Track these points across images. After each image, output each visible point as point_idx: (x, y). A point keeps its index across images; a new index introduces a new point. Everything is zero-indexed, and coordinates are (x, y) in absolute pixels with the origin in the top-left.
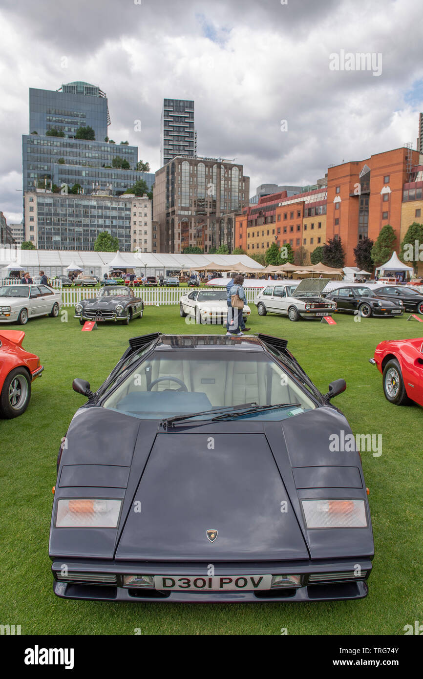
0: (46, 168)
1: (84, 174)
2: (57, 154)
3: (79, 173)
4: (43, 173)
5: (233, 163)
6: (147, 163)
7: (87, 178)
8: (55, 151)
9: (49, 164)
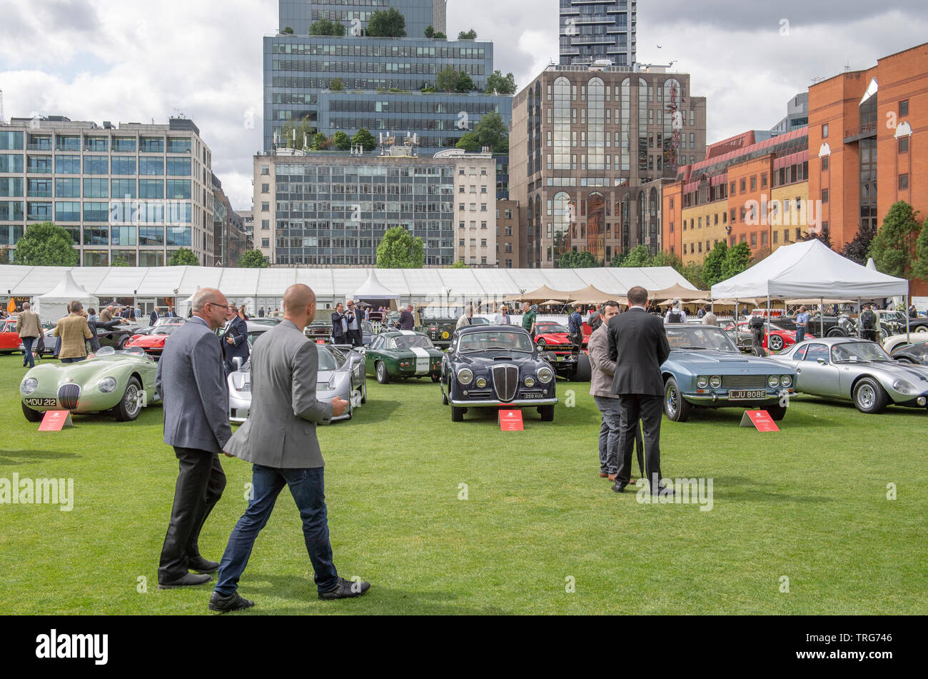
0: (308, 99)
1: (379, 107)
2: (329, 69)
3: (370, 107)
4: (302, 108)
5: (668, 71)
6: (510, 75)
7: (386, 116)
8: (326, 64)
9: (314, 91)
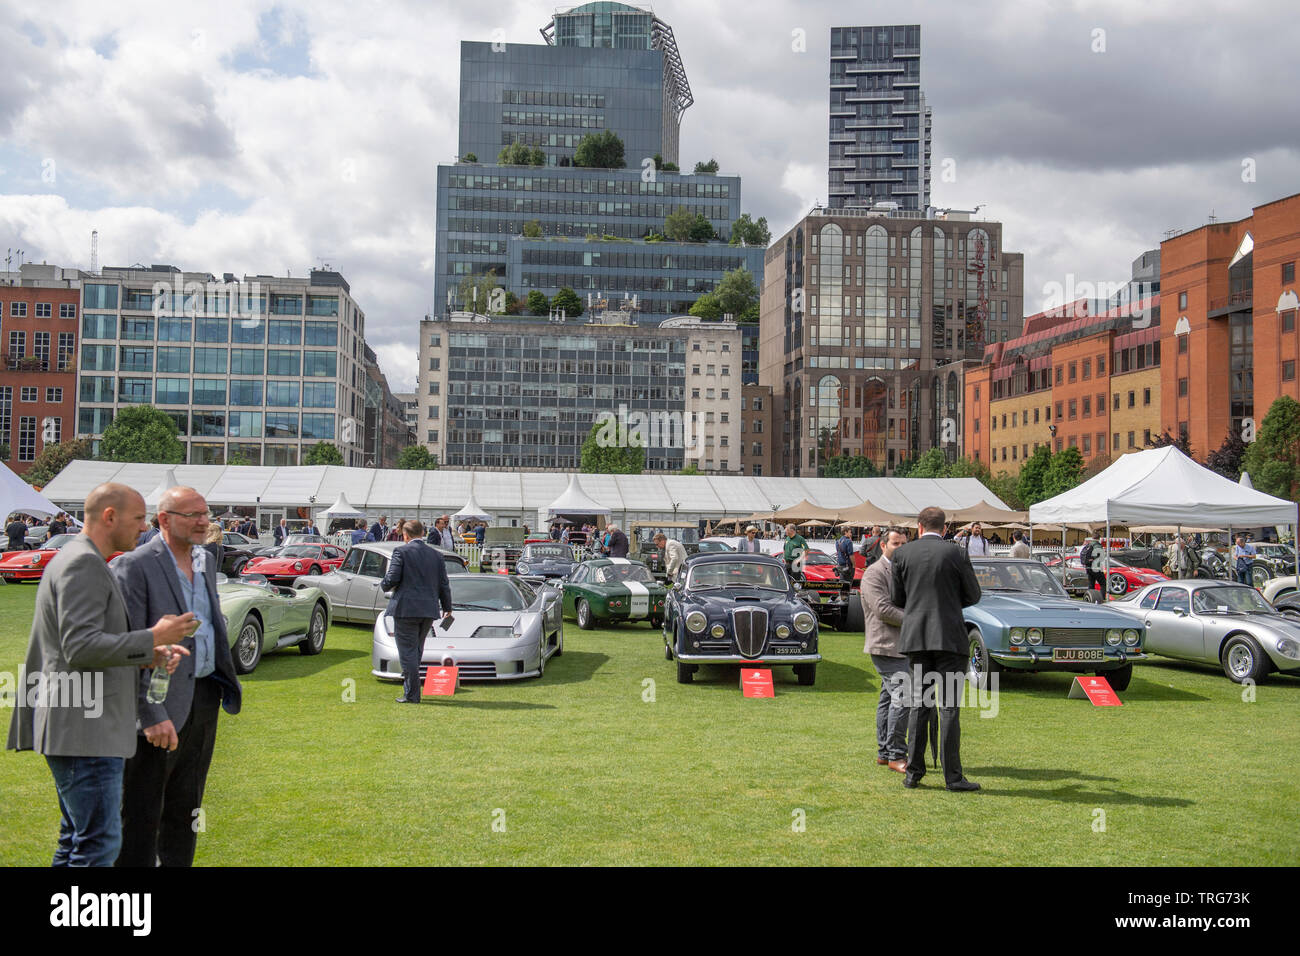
0: (494, 247)
1: (587, 260)
2: (523, 208)
3: (575, 259)
4: (486, 259)
6: (762, 221)
7: (598, 271)
8: (520, 202)
9: (502, 237)
